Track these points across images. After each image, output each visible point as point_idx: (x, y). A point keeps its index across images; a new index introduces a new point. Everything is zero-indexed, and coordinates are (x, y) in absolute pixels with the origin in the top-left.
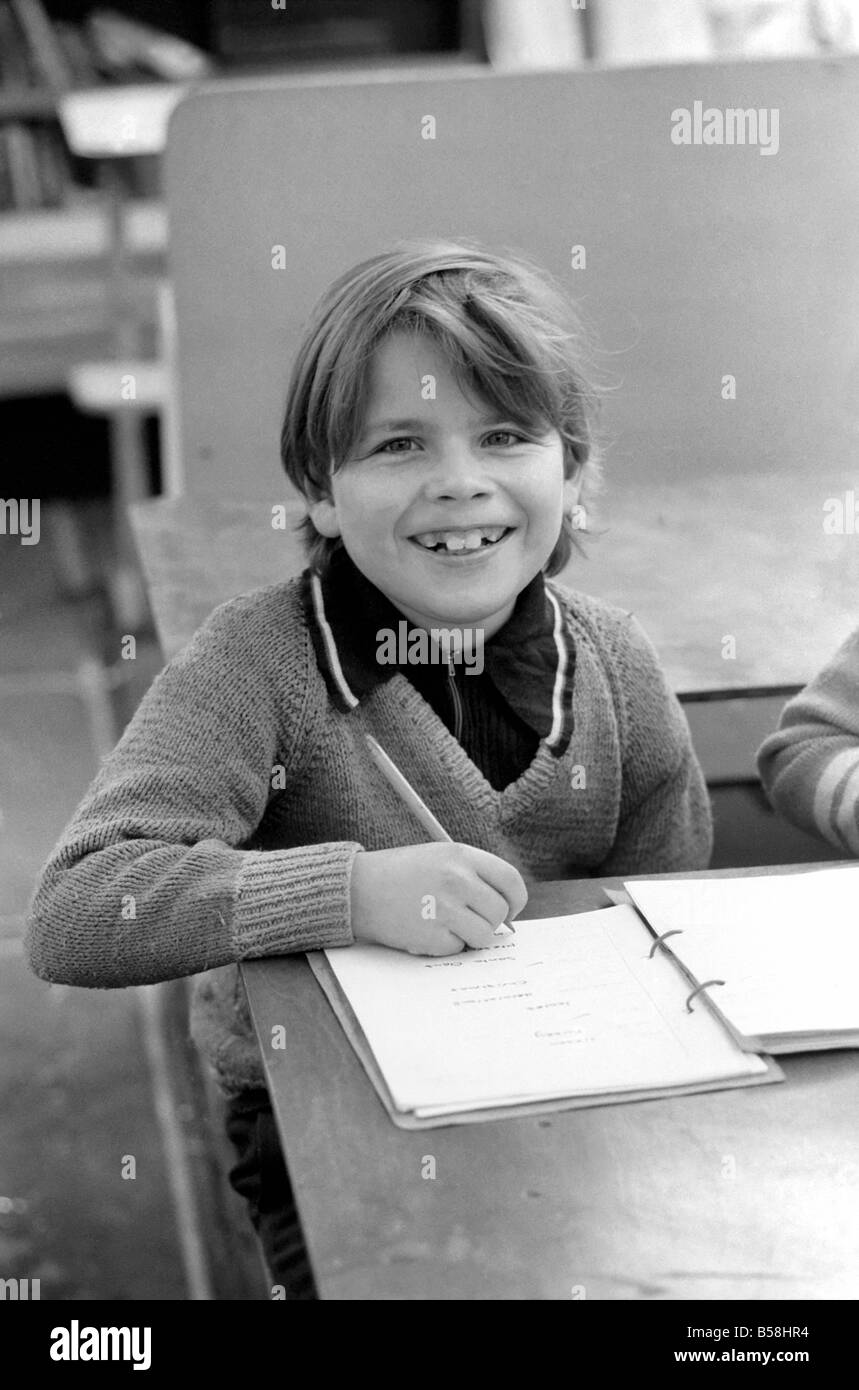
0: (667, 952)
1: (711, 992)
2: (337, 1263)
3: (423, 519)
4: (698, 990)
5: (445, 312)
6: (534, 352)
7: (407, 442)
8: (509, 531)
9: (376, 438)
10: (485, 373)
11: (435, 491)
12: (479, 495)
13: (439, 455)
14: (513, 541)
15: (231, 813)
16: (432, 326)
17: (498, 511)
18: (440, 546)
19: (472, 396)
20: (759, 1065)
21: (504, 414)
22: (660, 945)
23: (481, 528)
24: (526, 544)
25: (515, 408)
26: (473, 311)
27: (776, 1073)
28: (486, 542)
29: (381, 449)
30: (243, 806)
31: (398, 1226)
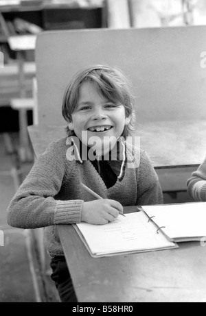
0: (152, 221)
1: (162, 229)
2: (79, 285)
3: (91, 124)
4: (159, 229)
5: (96, 77)
6: (116, 86)
7: (88, 107)
8: (112, 127)
9: (81, 106)
10: (104, 90)
11: (93, 118)
12: (104, 118)
13: (94, 110)
14: (112, 130)
15: (54, 188)
16: (92, 80)
17: (108, 122)
18: (95, 131)
19: (102, 96)
20: (173, 244)
21: (110, 100)
22: (150, 219)
23: (104, 126)
24: (115, 130)
25: (112, 99)
26: (102, 77)
27: (177, 246)
28: (105, 130)
29: (82, 109)
30: (56, 187)
31: (93, 277)
